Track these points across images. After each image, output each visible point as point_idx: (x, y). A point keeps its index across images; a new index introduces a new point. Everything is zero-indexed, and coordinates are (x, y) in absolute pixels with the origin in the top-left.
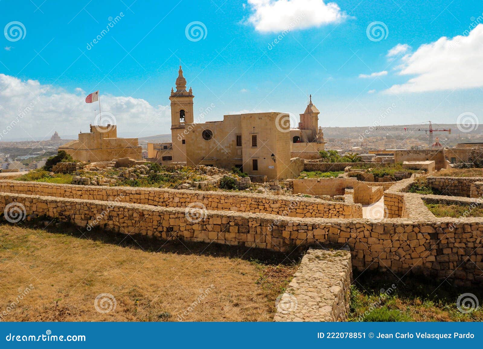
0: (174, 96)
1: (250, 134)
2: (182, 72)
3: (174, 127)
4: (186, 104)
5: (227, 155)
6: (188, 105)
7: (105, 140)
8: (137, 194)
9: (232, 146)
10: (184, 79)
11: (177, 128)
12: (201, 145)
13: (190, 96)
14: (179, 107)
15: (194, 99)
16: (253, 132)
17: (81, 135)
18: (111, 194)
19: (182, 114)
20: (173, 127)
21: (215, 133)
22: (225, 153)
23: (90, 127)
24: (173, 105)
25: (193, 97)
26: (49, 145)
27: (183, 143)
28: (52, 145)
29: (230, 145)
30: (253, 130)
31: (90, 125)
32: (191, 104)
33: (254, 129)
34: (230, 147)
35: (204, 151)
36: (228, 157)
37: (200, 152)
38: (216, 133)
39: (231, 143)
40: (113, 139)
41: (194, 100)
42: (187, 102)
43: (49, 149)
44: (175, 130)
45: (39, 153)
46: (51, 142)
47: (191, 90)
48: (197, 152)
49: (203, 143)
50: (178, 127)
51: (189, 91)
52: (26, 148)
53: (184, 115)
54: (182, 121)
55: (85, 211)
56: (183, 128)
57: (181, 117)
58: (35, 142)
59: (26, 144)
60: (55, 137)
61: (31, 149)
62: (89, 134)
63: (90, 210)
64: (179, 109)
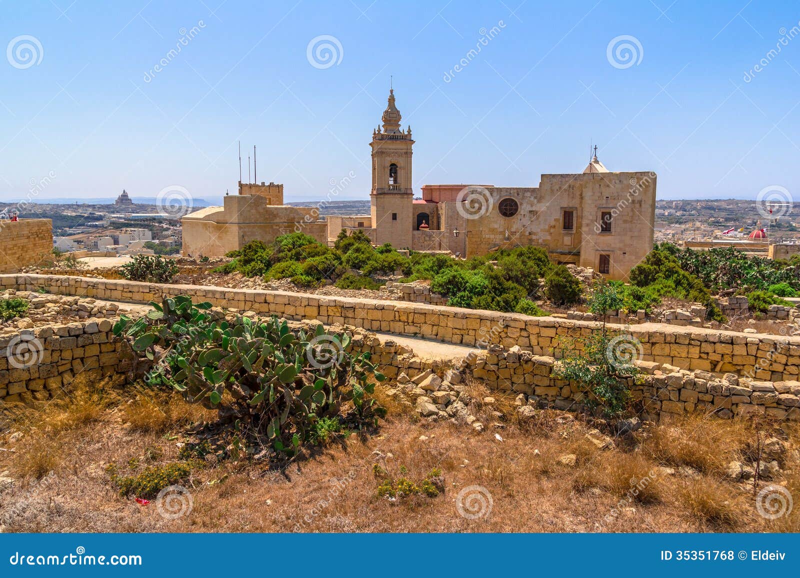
0: (378, 138)
1: (597, 208)
2: (394, 100)
3: (381, 192)
4: (400, 155)
5: (544, 245)
6: (404, 156)
7: (269, 208)
9: (555, 228)
10: (398, 112)
11: (384, 194)
12: (496, 226)
13: (407, 139)
14: (388, 159)
15: (413, 146)
16: (603, 206)
17: (228, 199)
19: (393, 169)
20: (375, 192)
21: (522, 205)
22: (541, 241)
23: (238, 185)
24: (377, 154)
25: (413, 142)
26: (113, 212)
27: (393, 219)
28: (118, 212)
29: (550, 226)
30: (605, 202)
31: (240, 182)
32: (408, 154)
34: (549, 231)
37: (492, 236)
38: (525, 205)
39: (553, 223)
40: (282, 208)
42: (404, 151)
43: (113, 217)
44: (382, 196)
45: (96, 223)
46: (116, 206)
47: (409, 131)
48: (488, 236)
49: (499, 222)
50: (386, 192)
51: (406, 133)
52: (74, 214)
53: (396, 173)
54: (391, 183)
55: (700, 394)
56: (395, 194)
57: (391, 176)
58: (89, 206)
59: (75, 209)
60: (124, 198)
61: (83, 216)
62: (238, 197)
63: (716, 392)
64: (388, 161)
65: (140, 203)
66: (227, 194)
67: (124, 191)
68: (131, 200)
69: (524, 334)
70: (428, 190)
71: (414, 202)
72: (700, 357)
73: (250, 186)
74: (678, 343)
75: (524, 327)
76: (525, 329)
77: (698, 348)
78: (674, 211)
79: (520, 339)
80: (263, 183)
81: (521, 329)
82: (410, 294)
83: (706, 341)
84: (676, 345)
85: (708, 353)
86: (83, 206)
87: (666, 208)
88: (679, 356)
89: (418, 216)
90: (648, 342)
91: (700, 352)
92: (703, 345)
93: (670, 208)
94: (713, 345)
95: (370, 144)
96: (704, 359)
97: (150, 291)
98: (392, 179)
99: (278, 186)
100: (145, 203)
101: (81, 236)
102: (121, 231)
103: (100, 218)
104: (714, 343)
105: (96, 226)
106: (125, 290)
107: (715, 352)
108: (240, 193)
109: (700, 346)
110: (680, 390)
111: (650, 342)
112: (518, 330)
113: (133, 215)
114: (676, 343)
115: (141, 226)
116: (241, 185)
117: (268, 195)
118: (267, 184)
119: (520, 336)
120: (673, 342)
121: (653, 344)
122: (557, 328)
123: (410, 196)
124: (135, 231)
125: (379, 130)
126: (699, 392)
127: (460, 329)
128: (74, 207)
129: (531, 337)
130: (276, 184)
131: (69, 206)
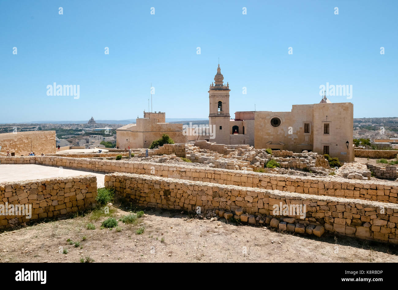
0: (213, 89)
1: (322, 122)
2: (220, 70)
3: (214, 115)
4: (223, 97)
5: (294, 141)
6: (226, 97)
7: (158, 124)
8: (371, 189)
9: (300, 132)
10: (222, 75)
11: (216, 116)
12: (269, 131)
13: (227, 89)
14: (217, 99)
16: (325, 121)
17: (139, 120)
18: (332, 187)
19: (220, 104)
20: (211, 115)
21: (282, 121)
22: (293, 139)
23: (143, 113)
24: (212, 97)
25: (230, 90)
26: (87, 128)
27: (220, 129)
28: (89, 127)
29: (297, 131)
30: (325, 118)
31: (144, 112)
32: (228, 96)
33: (327, 118)
34: (297, 134)
35: (272, 137)
36: (295, 143)
37: (268, 137)
38: (284, 121)
39: (299, 130)
40: (165, 124)
41: (230, 93)
42: (225, 95)
43: (87, 130)
44: (214, 118)
45: (79, 133)
46: (88, 125)
47: (228, 84)
48: (265, 137)
49: (271, 129)
50: (216, 115)
51: (226, 86)
52: (69, 129)
53: (221, 106)
54: (219, 110)
55: (354, 214)
56: (221, 116)
57: (219, 107)
58: (76, 125)
59: (69, 126)
60: (92, 121)
61: (73, 130)
62: (143, 119)
63: (362, 213)
64: (218, 100)
65: (99, 123)
66: (138, 118)
67: (92, 117)
68: (95, 122)
69: (269, 184)
70: (238, 114)
71: (231, 120)
72: (360, 197)
73: (149, 114)
74: (348, 189)
75: (269, 181)
76: (270, 182)
77: (359, 192)
78: (371, 124)
79: (268, 187)
80: (155, 112)
81: (268, 182)
82: (218, 165)
83: (363, 188)
84: (347, 191)
85: (364, 195)
86: (73, 125)
87: (367, 122)
88: (349, 196)
89: (233, 127)
90: (333, 189)
91: (360, 194)
92: (361, 190)
93: (369, 122)
94: (366, 190)
95: (208, 92)
96: (362, 197)
97: (90, 164)
98: (220, 109)
99: (163, 113)
100: (102, 123)
101: (71, 139)
102: (90, 136)
103: (81, 130)
104: (367, 189)
105: (79, 134)
106: (78, 163)
107: (367, 194)
108: (145, 117)
109: (360, 190)
110: (343, 213)
111: (334, 188)
112: (266, 182)
113: (96, 129)
114: (347, 189)
115: (100, 134)
116: (145, 113)
117: (158, 118)
118: (157, 112)
119: (267, 185)
120: (346, 189)
121: (336, 190)
122: (286, 182)
123: (229, 117)
124: (96, 136)
125: (213, 84)
126: (353, 214)
127: (237, 182)
128: (69, 125)
129: (273, 186)
130: (162, 112)
131: (67, 125)
